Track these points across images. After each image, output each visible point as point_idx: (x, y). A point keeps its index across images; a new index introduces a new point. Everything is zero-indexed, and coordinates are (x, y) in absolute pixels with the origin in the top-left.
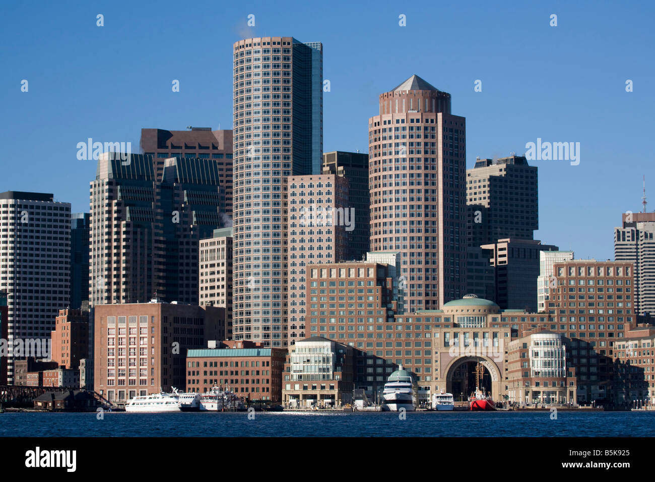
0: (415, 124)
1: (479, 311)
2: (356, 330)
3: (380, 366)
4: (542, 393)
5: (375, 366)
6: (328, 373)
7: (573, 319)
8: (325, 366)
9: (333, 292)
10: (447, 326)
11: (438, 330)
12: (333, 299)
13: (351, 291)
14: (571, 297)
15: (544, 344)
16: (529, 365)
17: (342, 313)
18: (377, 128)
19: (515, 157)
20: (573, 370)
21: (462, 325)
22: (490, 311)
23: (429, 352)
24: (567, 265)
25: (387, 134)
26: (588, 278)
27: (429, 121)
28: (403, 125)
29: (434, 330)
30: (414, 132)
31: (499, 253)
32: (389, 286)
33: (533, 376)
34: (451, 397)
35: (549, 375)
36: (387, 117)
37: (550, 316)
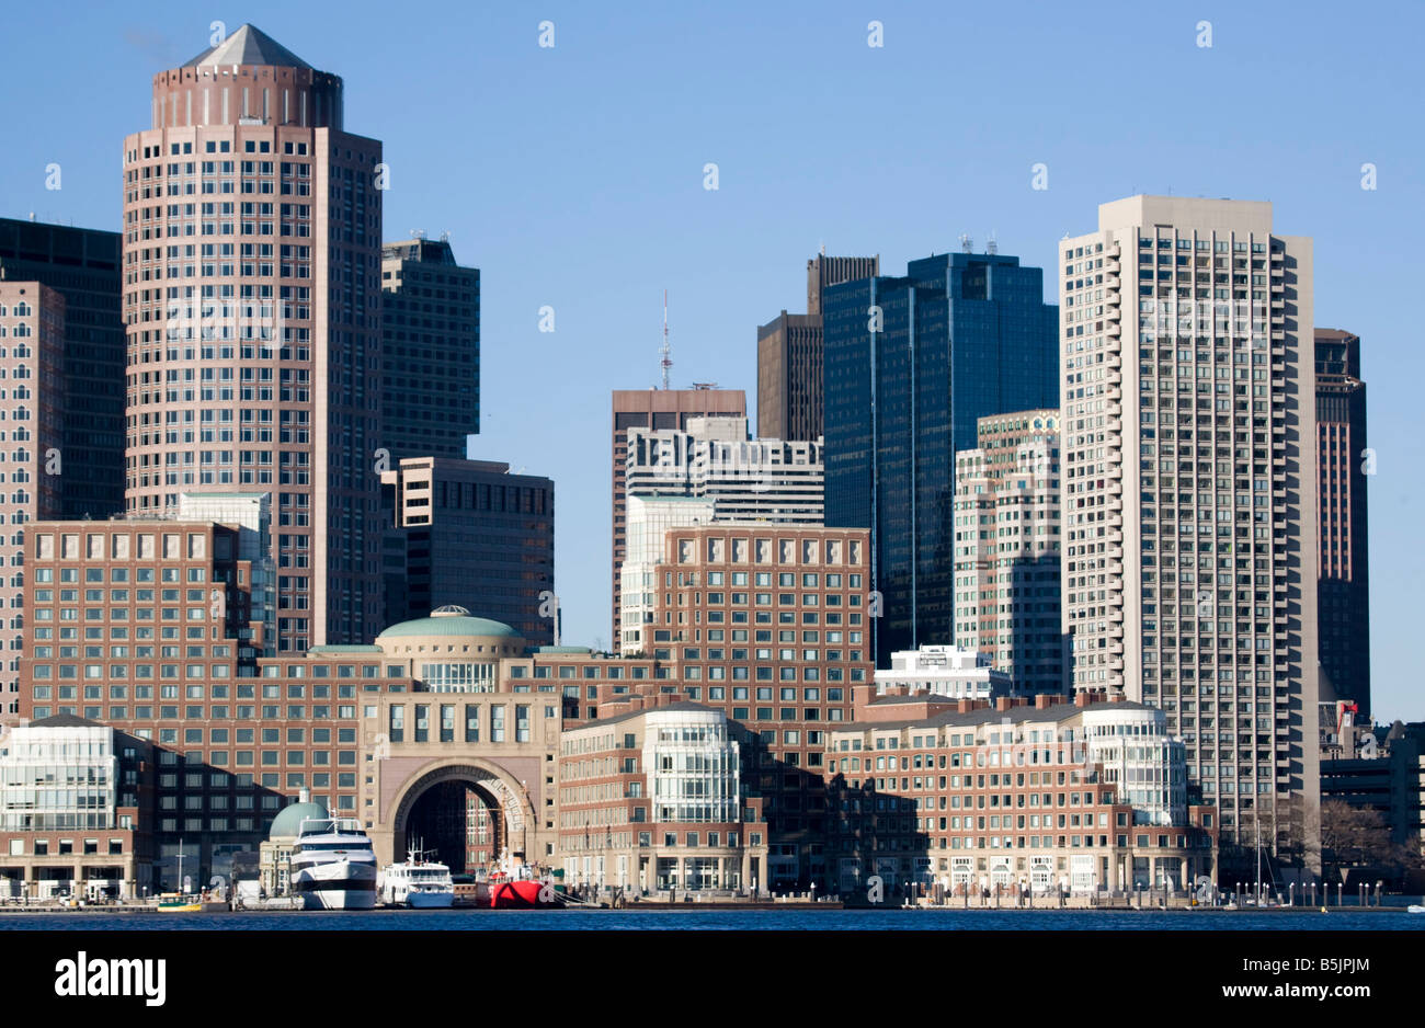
0: (257, 156)
1: (480, 649)
2: (156, 698)
3: (220, 792)
4: (681, 862)
5: (206, 792)
6: (102, 811)
7: (717, 673)
8: (95, 791)
9: (96, 595)
10: (396, 689)
11: (375, 697)
12: (94, 613)
13: (144, 594)
14: (715, 617)
15: (686, 736)
16: (644, 792)
17: (118, 650)
18: (153, 161)
19: (422, 241)
20: (756, 804)
21: (435, 686)
22: (507, 649)
23: (348, 757)
24: (704, 535)
25: (181, 179)
26: (756, 569)
27: (295, 148)
28: (227, 157)
29: (363, 698)
30: (256, 176)
31: (409, 494)
32: (243, 582)
33: (655, 816)
34: (444, 872)
35: (699, 816)
36: (180, 135)
37: (657, 665)
